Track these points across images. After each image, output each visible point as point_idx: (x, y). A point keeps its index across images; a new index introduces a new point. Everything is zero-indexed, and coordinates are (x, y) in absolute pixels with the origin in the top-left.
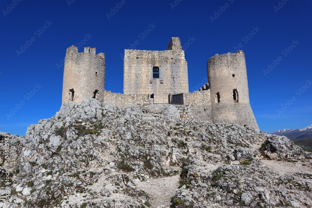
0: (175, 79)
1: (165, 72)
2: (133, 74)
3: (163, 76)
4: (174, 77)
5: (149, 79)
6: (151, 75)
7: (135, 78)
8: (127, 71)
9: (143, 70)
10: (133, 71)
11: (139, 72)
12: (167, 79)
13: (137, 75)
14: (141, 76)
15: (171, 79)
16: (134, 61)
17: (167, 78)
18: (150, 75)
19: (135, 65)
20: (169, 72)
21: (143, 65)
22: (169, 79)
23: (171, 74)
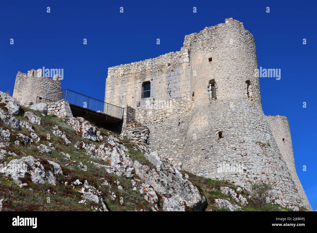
0: (172, 93)
1: (159, 87)
2: (116, 99)
3: (155, 92)
4: (171, 91)
5: (137, 101)
6: (139, 95)
7: (118, 103)
8: (109, 96)
9: (129, 90)
10: (117, 94)
11: (124, 94)
12: (161, 96)
13: (121, 99)
14: (127, 98)
15: (166, 94)
16: (118, 81)
17: (161, 94)
18: (137, 95)
19: (119, 86)
20: (164, 85)
21: (130, 83)
22: (163, 94)
23: (167, 87)
